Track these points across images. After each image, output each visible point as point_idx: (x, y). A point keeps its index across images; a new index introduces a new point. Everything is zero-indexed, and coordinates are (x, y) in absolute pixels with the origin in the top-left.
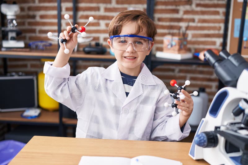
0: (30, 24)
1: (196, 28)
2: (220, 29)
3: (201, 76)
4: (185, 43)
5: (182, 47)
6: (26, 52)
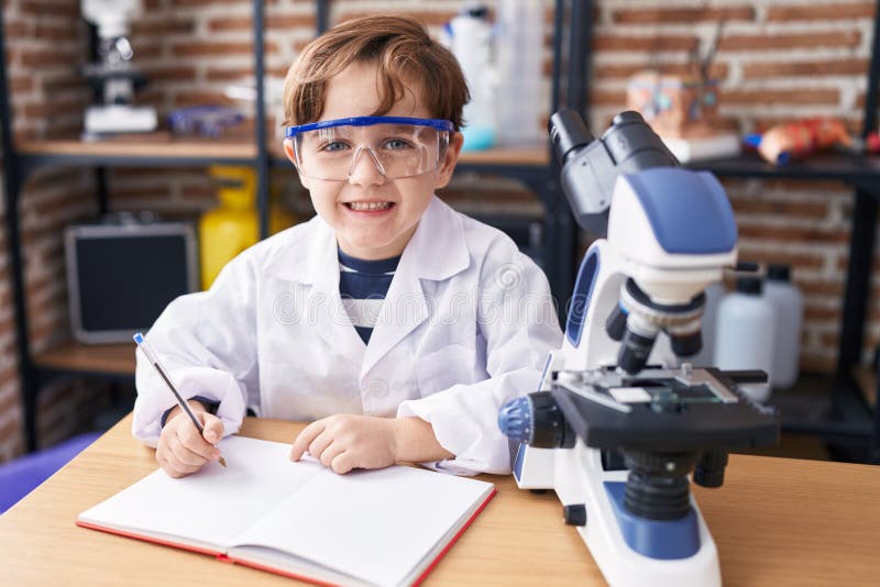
1: (758, 43)
2: (857, 38)
3: (778, 222)
4: (709, 99)
5: (698, 113)
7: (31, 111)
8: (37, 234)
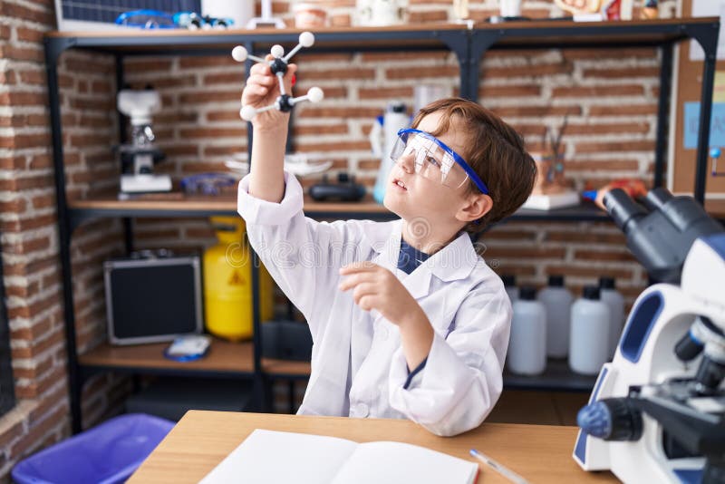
0: (185, 134)
1: (584, 130)
2: (646, 128)
3: (602, 248)
4: (559, 167)
5: (552, 176)
6: (174, 200)
7: (78, 178)
8: (82, 267)
